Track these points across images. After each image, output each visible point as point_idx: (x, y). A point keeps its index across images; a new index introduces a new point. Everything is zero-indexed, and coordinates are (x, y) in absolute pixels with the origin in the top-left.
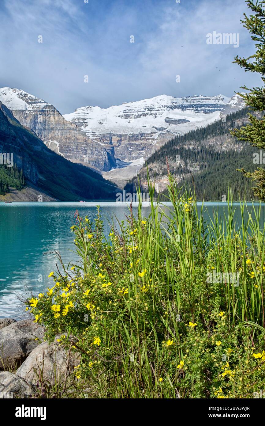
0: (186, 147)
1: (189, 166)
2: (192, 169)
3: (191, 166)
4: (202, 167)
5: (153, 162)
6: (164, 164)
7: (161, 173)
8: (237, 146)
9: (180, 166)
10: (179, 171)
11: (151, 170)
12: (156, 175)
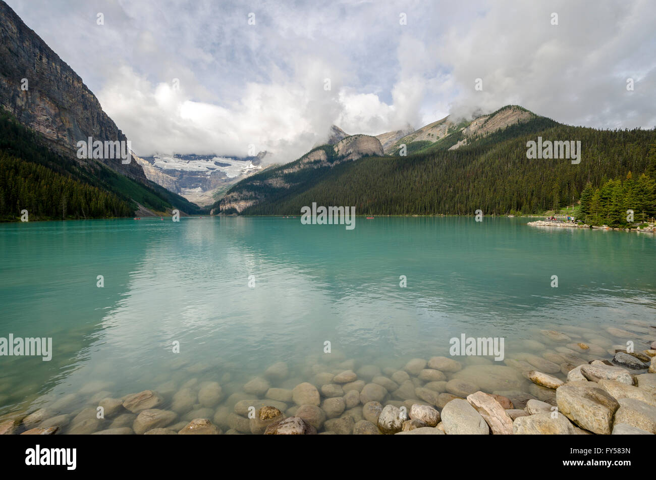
0: (255, 184)
1: (257, 195)
2: (259, 197)
3: (258, 195)
4: (265, 196)
5: (233, 192)
6: (242, 193)
7: (239, 199)
8: (286, 185)
9: (252, 195)
10: (251, 198)
11: (232, 197)
12: (236, 200)
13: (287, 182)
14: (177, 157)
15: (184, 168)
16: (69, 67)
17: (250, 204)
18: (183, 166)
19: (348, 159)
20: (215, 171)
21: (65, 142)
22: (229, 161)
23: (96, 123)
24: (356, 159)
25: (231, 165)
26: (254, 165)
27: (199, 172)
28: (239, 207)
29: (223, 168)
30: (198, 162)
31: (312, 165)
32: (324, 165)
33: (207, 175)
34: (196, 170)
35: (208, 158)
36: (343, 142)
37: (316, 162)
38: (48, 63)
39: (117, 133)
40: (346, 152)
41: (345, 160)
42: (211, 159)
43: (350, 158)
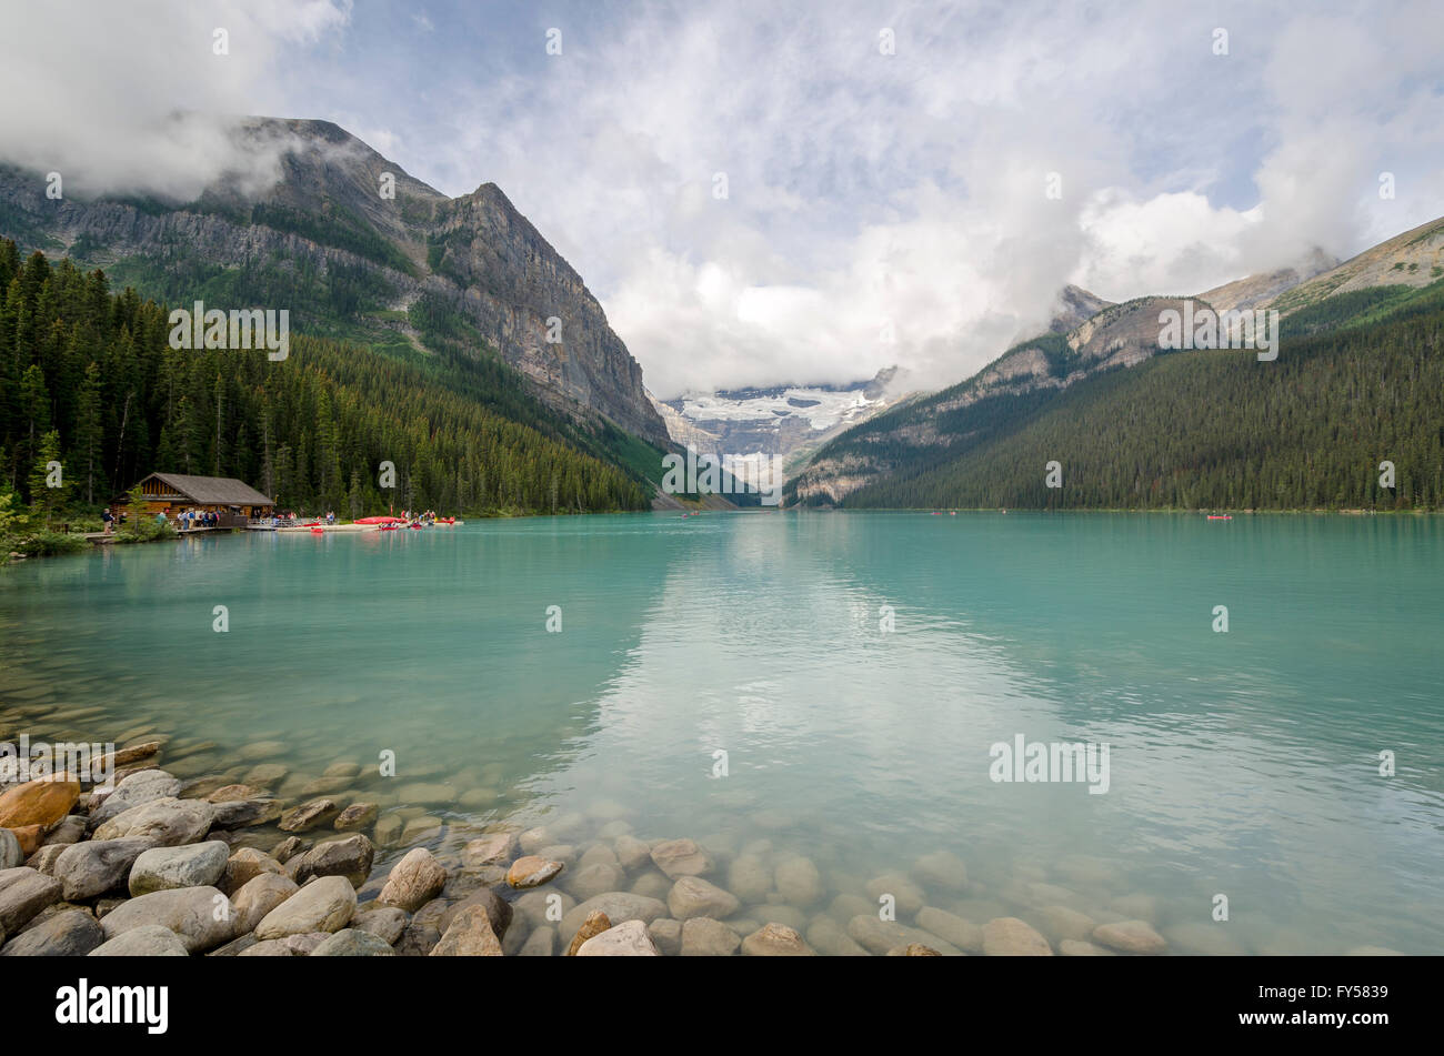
0: (870, 439)
1: (874, 464)
2: (879, 468)
3: (878, 464)
4: (893, 466)
5: (825, 458)
6: (841, 461)
7: (836, 474)
8: (942, 438)
9: (863, 465)
10: (862, 471)
11: (822, 469)
12: (829, 476)
13: (942, 432)
14: (720, 396)
15: (732, 415)
16: (567, 263)
17: (859, 482)
18: (733, 412)
19: (1111, 363)
20: (787, 417)
21: (558, 386)
22: (816, 394)
23: (599, 349)
24: (1135, 361)
25: (819, 403)
26: (866, 398)
27: (757, 421)
28: (837, 491)
29: (804, 410)
30: (757, 402)
31: (1008, 387)
32: (1041, 385)
33: (774, 427)
34: (752, 418)
35: (775, 391)
36: (1094, 323)
37: (1019, 380)
38: (541, 263)
39: (628, 361)
40: (1104, 349)
41: (1101, 367)
42: (781, 393)
43: (1115, 361)
